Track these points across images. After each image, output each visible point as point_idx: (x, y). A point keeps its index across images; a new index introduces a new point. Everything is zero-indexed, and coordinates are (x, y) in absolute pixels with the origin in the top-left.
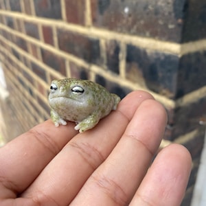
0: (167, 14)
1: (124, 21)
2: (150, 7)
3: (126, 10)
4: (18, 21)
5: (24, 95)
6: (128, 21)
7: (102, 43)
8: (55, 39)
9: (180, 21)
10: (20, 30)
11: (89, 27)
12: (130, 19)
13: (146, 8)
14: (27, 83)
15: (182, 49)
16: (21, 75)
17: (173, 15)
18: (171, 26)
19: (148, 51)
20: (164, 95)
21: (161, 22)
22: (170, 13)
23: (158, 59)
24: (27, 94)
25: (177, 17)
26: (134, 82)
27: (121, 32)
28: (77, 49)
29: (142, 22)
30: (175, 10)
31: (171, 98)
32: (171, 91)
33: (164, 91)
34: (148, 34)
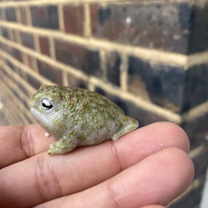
0: (172, 24)
1: (126, 32)
2: (154, 18)
3: (128, 20)
4: (14, 31)
5: (18, 108)
6: (129, 32)
7: (102, 54)
8: (52, 50)
9: (186, 32)
10: (15, 41)
11: (88, 38)
12: (133, 30)
13: (149, 17)
14: (22, 95)
15: (189, 61)
16: (15, 87)
17: (179, 25)
18: (177, 37)
19: (152, 63)
20: (168, 108)
21: (165, 33)
22: (175, 24)
23: (162, 71)
24: (22, 106)
25: (183, 27)
26: (136, 94)
27: (123, 42)
28: (75, 60)
29: (145, 33)
30: (181, 21)
31: (177, 113)
32: (176, 105)
33: (169, 105)
34: (151, 45)
